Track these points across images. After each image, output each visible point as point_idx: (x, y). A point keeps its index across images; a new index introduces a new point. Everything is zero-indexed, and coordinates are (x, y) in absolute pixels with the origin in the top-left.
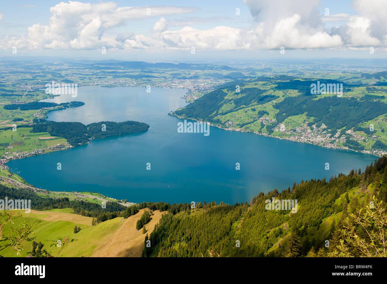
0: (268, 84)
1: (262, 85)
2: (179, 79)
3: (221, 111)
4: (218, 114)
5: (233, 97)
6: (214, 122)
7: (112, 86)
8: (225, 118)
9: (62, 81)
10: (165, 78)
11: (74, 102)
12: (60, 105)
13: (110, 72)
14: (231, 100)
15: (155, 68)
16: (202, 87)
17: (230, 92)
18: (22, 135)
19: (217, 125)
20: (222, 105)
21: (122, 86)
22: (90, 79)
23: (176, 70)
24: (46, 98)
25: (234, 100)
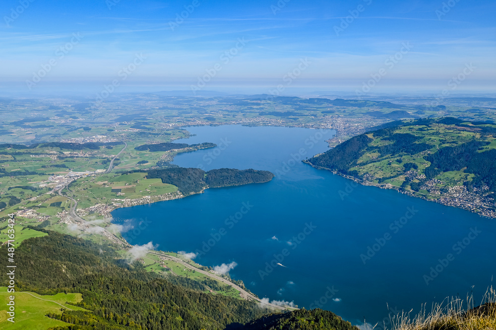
0: (426, 129)
1: (417, 130)
2: (332, 117)
3: (361, 161)
4: (357, 165)
5: (379, 143)
6: (351, 174)
7: (254, 125)
8: (364, 170)
9: (204, 119)
10: (315, 116)
11: (206, 143)
12: (191, 146)
13: (257, 109)
14: (376, 147)
15: (307, 104)
16: (353, 128)
17: (376, 137)
18: (136, 180)
19: (352, 178)
20: (363, 153)
21: (265, 125)
22: (234, 116)
23: (331, 107)
24: (181, 138)
25: (379, 148)
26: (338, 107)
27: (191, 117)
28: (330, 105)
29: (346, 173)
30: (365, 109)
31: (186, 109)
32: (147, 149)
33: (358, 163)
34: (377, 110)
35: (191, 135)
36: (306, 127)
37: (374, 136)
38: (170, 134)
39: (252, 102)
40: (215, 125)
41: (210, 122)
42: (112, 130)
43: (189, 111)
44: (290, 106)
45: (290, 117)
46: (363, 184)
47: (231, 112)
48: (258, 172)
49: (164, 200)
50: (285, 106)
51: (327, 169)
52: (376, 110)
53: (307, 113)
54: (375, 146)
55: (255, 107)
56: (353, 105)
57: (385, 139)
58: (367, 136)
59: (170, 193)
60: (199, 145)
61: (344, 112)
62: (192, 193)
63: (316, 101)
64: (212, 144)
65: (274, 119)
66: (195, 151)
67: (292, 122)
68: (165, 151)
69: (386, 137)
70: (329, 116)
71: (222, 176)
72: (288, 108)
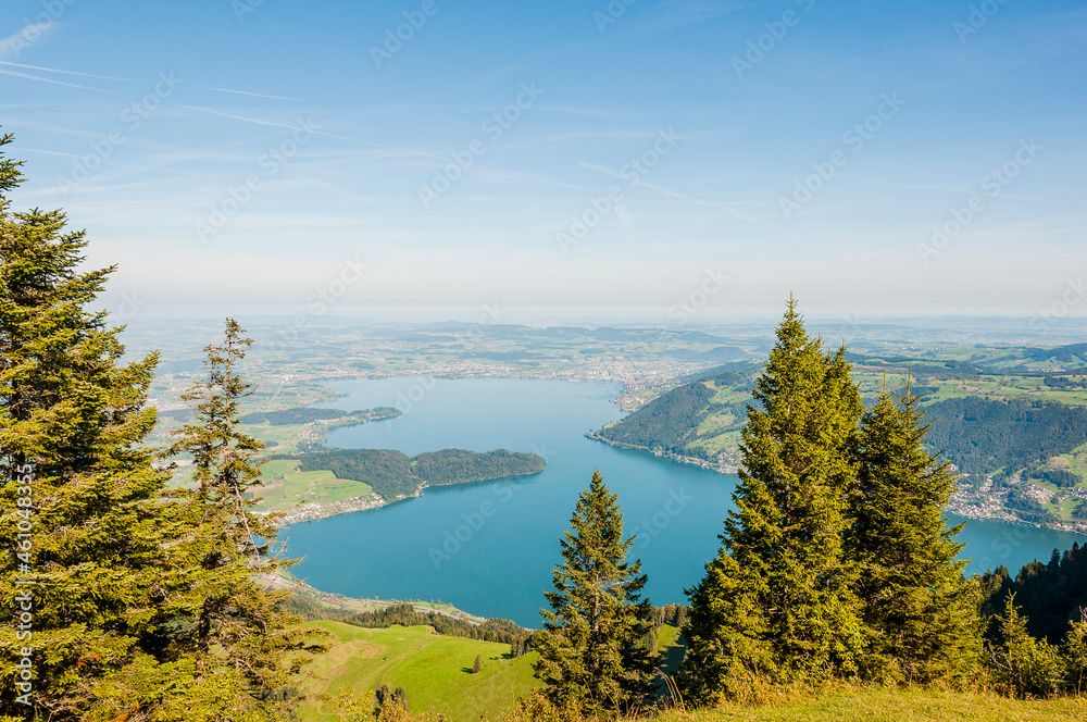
2: (601, 360)
3: (705, 431)
4: (698, 438)
5: (730, 397)
6: (690, 453)
7: (458, 376)
8: (715, 446)
9: (351, 366)
10: (570, 358)
11: (381, 409)
12: (353, 414)
13: (451, 347)
14: (726, 405)
15: (546, 338)
16: (653, 378)
17: (722, 387)
18: (279, 475)
19: (696, 461)
20: (705, 416)
21: (479, 375)
22: (409, 361)
23: (592, 343)
24: (322, 401)
25: (732, 406)
26: (608, 342)
27: (321, 364)
28: (591, 339)
29: (681, 452)
30: (658, 346)
31: (302, 349)
32: (263, 422)
33: (698, 434)
34: (682, 347)
35: (340, 396)
36: (561, 378)
37: (717, 385)
38: (295, 394)
39: (433, 335)
40: (379, 378)
41: (366, 372)
42: (165, 389)
43: (311, 351)
44: (512, 342)
45: (521, 361)
46: (720, 470)
47: (400, 353)
48: (517, 455)
49: (348, 510)
50: (505, 342)
51: (640, 447)
52: (680, 347)
53: (552, 353)
54: (723, 402)
55: (444, 344)
56: (634, 339)
57: (740, 390)
58: (704, 387)
59: (358, 498)
60: (367, 411)
61: (622, 350)
62: (401, 497)
63: (560, 332)
64: (393, 410)
65: (492, 366)
66: (362, 423)
67: (529, 369)
68: (303, 423)
69: (739, 385)
70: (596, 359)
71: (449, 464)
72: (508, 345)
